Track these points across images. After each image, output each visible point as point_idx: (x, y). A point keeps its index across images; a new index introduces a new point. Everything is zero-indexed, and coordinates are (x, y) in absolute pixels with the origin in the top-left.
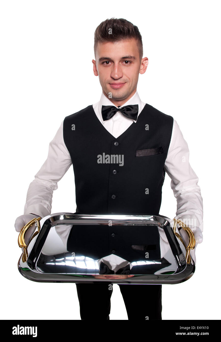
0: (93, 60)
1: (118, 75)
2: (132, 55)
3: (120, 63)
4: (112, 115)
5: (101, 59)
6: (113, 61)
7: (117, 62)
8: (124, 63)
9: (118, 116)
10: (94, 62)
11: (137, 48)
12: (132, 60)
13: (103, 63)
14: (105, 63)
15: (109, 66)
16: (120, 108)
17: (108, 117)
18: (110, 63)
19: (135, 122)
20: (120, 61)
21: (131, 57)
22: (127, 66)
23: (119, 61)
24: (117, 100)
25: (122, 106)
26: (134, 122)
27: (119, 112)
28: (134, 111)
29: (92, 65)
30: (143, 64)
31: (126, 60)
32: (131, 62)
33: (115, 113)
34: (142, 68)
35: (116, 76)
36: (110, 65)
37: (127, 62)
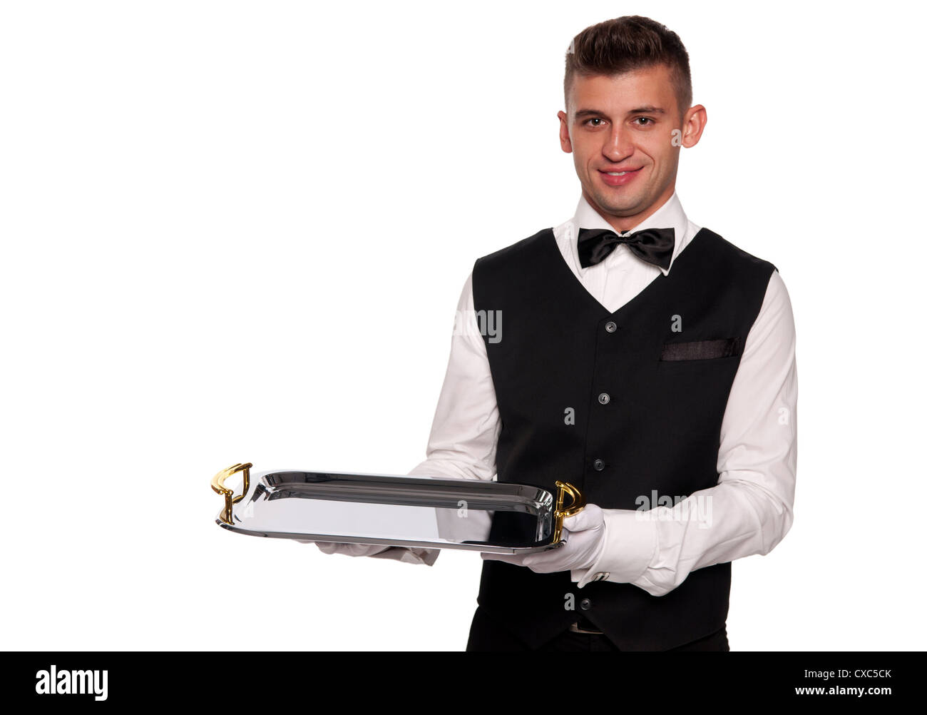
0: (561, 112)
1: (621, 152)
2: (656, 105)
3: (627, 123)
4: (604, 254)
5: (579, 114)
6: (609, 120)
7: (618, 123)
8: (638, 122)
9: (621, 258)
10: (562, 117)
11: (669, 88)
12: (656, 115)
13: (585, 122)
14: (590, 123)
15: (599, 130)
16: (626, 235)
17: (593, 259)
18: (602, 123)
19: (666, 273)
20: (626, 120)
21: (654, 109)
22: (645, 130)
23: (623, 119)
24: (619, 213)
25: (632, 232)
26: (662, 274)
27: (625, 245)
28: (663, 246)
29: (558, 123)
30: (690, 121)
31: (641, 117)
32: (654, 121)
33: (612, 248)
34: (690, 132)
35: (616, 154)
36: (603, 128)
37: (644, 121)
